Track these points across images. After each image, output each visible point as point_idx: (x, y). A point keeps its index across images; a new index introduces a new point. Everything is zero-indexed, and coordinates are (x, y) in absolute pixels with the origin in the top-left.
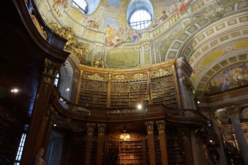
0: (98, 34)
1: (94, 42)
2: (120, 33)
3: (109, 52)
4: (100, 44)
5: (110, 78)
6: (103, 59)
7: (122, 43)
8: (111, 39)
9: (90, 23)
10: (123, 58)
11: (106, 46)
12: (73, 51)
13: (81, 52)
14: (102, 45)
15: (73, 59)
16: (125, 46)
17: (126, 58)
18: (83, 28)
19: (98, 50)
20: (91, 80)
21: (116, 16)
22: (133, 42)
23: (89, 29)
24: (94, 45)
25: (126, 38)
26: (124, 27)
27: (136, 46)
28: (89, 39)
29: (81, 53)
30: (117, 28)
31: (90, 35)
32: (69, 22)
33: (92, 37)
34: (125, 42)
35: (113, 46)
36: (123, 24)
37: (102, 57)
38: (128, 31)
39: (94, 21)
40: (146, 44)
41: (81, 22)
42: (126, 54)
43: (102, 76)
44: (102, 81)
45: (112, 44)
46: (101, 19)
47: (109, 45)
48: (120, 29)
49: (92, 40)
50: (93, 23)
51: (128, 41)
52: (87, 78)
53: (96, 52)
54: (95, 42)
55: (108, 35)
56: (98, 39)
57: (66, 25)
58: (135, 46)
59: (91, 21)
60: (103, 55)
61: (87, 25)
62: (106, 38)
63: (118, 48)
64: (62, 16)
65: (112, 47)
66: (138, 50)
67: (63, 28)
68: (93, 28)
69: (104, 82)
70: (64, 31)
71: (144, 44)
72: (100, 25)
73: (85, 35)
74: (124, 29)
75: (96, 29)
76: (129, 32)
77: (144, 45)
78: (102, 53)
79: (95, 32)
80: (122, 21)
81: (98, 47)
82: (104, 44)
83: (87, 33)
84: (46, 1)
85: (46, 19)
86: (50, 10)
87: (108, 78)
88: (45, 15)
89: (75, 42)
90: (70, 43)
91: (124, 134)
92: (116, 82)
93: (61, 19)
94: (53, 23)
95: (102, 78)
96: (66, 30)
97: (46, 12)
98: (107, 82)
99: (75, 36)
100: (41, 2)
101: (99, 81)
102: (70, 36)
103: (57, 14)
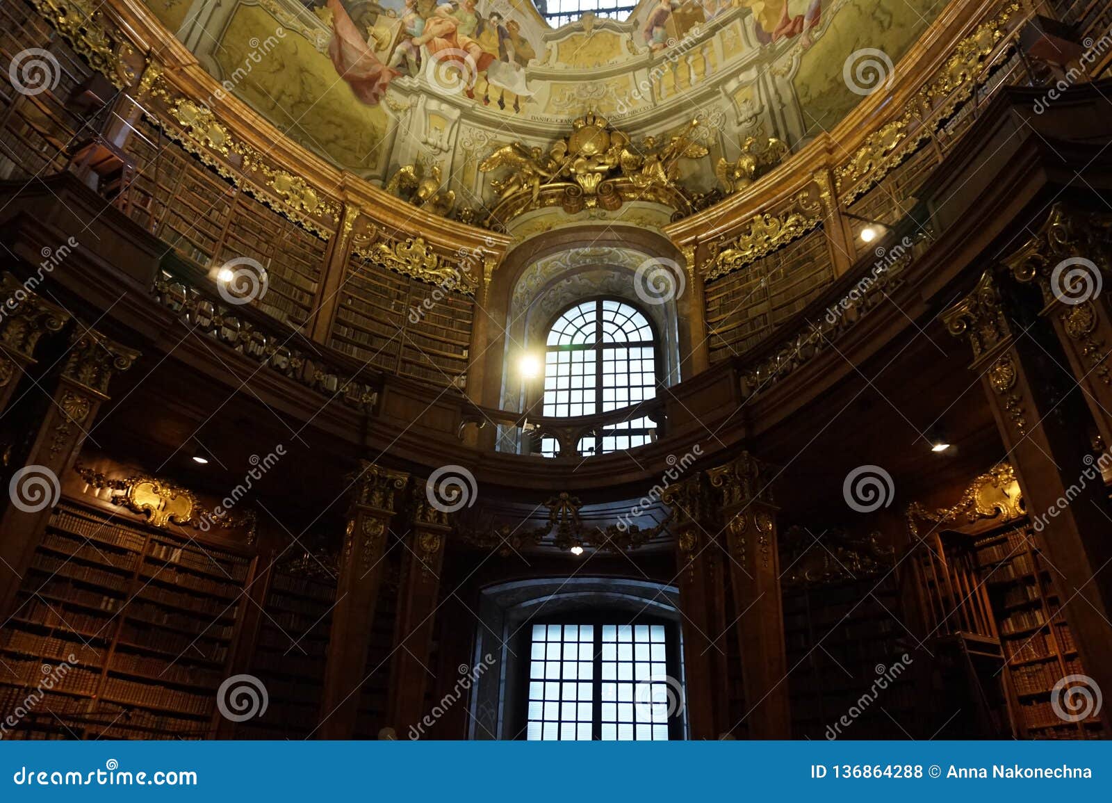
0: (716, 40)
1: (712, 93)
3: (797, 74)
4: (743, 77)
6: (781, 128)
8: (779, 11)
9: (658, 31)
11: (774, 56)
12: (632, 196)
13: (662, 174)
14: (753, 73)
15: (649, 228)
17: (885, 23)
18: (642, 75)
19: (744, 108)
20: (746, 265)
24: (718, 103)
28: (686, 94)
29: (663, 176)
31: (682, 74)
32: (572, 99)
33: (693, 77)
35: (801, 30)
37: (774, 122)
39: (669, 9)
41: (622, 59)
43: (790, 208)
44: (794, 239)
45: (793, 29)
47: (783, 41)
49: (703, 87)
50: (670, 17)
52: (723, 264)
53: (740, 124)
54: (717, 84)
55: (758, 8)
56: (727, 63)
57: (564, 118)
59: (660, 19)
60: (777, 108)
61: (652, 51)
62: (758, 27)
63: (829, 15)
64: (528, 99)
65: (803, 39)
67: (557, 137)
68: (681, 37)
69: (807, 232)
70: (561, 146)
73: (663, 95)
78: (767, 109)
79: (698, 48)
81: (739, 97)
82: (758, 62)
83: (668, 79)
84: (423, 97)
85: (458, 157)
86: (462, 116)
87: (820, 200)
88: (445, 146)
89: (626, 153)
90: (602, 172)
91: (996, 475)
92: (866, 187)
93: (531, 114)
94: (498, 147)
95: (791, 220)
96: (567, 140)
97: (447, 131)
98: (820, 226)
99: (620, 129)
100: (401, 115)
101: (783, 246)
102: (589, 147)
103: (502, 106)
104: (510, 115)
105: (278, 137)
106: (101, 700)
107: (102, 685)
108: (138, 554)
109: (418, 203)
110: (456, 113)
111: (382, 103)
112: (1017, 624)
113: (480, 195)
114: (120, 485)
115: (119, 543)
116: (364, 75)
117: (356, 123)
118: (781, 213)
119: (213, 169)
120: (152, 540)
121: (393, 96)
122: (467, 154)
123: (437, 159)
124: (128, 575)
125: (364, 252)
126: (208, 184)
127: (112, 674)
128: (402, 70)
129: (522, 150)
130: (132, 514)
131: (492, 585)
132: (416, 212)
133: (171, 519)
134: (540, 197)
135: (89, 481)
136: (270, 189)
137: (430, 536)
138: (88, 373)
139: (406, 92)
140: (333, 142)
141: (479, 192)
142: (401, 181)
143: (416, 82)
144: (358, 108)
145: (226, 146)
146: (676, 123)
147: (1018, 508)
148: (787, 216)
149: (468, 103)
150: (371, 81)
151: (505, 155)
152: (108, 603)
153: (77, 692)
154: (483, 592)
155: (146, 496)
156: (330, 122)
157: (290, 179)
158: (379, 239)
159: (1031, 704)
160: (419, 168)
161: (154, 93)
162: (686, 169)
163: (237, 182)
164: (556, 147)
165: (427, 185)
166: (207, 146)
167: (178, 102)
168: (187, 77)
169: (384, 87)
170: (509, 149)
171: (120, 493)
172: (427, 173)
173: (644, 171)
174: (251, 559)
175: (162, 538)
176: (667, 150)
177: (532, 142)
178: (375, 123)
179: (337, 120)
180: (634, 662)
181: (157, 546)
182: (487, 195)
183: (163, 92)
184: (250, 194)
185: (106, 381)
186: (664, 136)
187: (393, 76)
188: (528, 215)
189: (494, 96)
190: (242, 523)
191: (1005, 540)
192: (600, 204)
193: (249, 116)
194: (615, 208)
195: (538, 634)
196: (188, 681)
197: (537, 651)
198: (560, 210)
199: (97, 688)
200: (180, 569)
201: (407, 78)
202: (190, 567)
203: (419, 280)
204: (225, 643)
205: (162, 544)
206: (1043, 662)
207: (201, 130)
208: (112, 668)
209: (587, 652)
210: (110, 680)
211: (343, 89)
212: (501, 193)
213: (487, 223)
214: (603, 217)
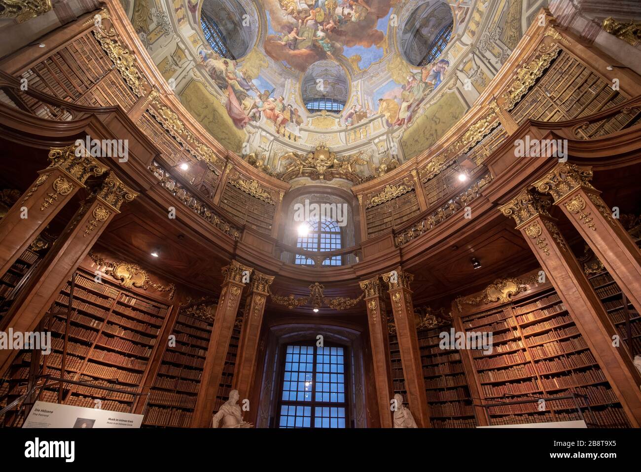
0: (371, 124)
1: (369, 142)
2: (407, 93)
3: (402, 138)
4: (381, 138)
5: (415, 179)
6: (395, 156)
7: (418, 105)
8: (396, 116)
9: (350, 120)
10: (431, 128)
11: (393, 132)
12: (337, 176)
14: (385, 137)
15: (343, 188)
16: (425, 105)
17: (437, 122)
18: (343, 134)
19: (381, 149)
20: (382, 203)
21: (386, 74)
22: (436, 85)
23: (352, 129)
24: (371, 146)
25: (421, 90)
26: (408, 78)
27: (447, 86)
28: (359, 142)
29: (350, 169)
30: (397, 91)
31: (358, 135)
32: (316, 140)
33: (362, 136)
34: (423, 99)
35: (404, 123)
36: (404, 75)
38: (418, 77)
39: (354, 112)
40: (465, 63)
41: (336, 127)
42: (435, 116)
43: (401, 183)
44: (403, 194)
45: (401, 123)
46: (364, 100)
47: (397, 126)
48: (404, 87)
49: (366, 141)
50: (355, 115)
51: (426, 92)
52: (374, 202)
53: (379, 154)
54: (371, 140)
55: (387, 115)
56: (376, 132)
57: (313, 146)
58: (445, 88)
59: (350, 116)
61: (347, 126)
62: (387, 121)
63: (415, 119)
64: (300, 137)
65: (404, 126)
66: (455, 90)
67: (309, 152)
68: (358, 122)
69: (408, 192)
70: (311, 155)
71: (461, 67)
72: (368, 109)
73: (350, 142)
74: (410, 80)
75: (363, 121)
76: (421, 77)
77: (461, 71)
79: (364, 127)
80: (400, 72)
81: (379, 145)
82: (387, 133)
83: (352, 136)
84: (260, 130)
85: (272, 154)
86: (274, 140)
87: (413, 180)
88: (267, 149)
89: (335, 161)
90: (327, 167)
91: (496, 284)
92: (432, 176)
93: (300, 143)
94: (287, 153)
95: (401, 187)
96: (313, 154)
97: (268, 144)
98: (413, 190)
99: (334, 152)
100: (251, 135)
101: (398, 197)
102: (322, 157)
103: (290, 139)
104: (292, 142)
105: (203, 130)
106: (82, 374)
107: (84, 365)
108: (114, 299)
109: (257, 167)
110: (272, 138)
111: (244, 129)
112: (510, 347)
113: (279, 169)
114: (111, 265)
115: (105, 294)
116: (238, 117)
117: (234, 135)
118: (397, 185)
119: (174, 137)
120: (122, 293)
121: (249, 127)
122: (275, 154)
123: (264, 153)
124: (107, 309)
125: (233, 182)
126: (171, 143)
127: (90, 360)
128: (253, 119)
129: (296, 155)
130: (114, 280)
131: (274, 326)
132: (255, 170)
133: (134, 284)
134: (302, 173)
135: (95, 261)
136: (197, 151)
137: (259, 297)
138: (111, 198)
139: (254, 127)
140: (224, 139)
141: (279, 168)
142: (250, 158)
143: (258, 124)
144: (234, 128)
145: (181, 130)
146: (355, 152)
147: (508, 298)
148: (399, 186)
149: (277, 135)
150: (241, 120)
151: (290, 155)
152: (94, 322)
153: (70, 370)
154: (271, 329)
155: (123, 271)
156: (223, 132)
157: (206, 148)
158: (239, 178)
159: (520, 383)
160: (256, 155)
161: (154, 102)
162: (358, 168)
163: (184, 145)
164: (309, 156)
165: (260, 161)
166: (173, 128)
167: (163, 108)
168: (169, 99)
169: (245, 123)
170: (291, 154)
171: (110, 269)
172: (259, 157)
173: (343, 167)
174: (169, 306)
175: (127, 293)
176: (351, 161)
177: (300, 153)
178: (241, 136)
179: (227, 132)
180: (330, 364)
181: (124, 296)
182: (281, 170)
183: (157, 103)
184: (189, 151)
185: (120, 204)
186: (350, 156)
187: (250, 120)
188: (297, 179)
189: (287, 134)
190: (167, 289)
191: (502, 311)
192: (324, 178)
193: (192, 120)
194: (330, 180)
195: (290, 350)
196: (130, 366)
197: (289, 358)
198: (309, 178)
199: (81, 368)
200: (134, 309)
201: (255, 122)
202: (140, 308)
203: (254, 196)
204: (151, 347)
205: (127, 296)
206: (524, 364)
207: (171, 121)
208: (91, 358)
209: (310, 358)
210: (89, 363)
211: (230, 121)
212: (287, 169)
213: (282, 179)
214: (325, 183)
